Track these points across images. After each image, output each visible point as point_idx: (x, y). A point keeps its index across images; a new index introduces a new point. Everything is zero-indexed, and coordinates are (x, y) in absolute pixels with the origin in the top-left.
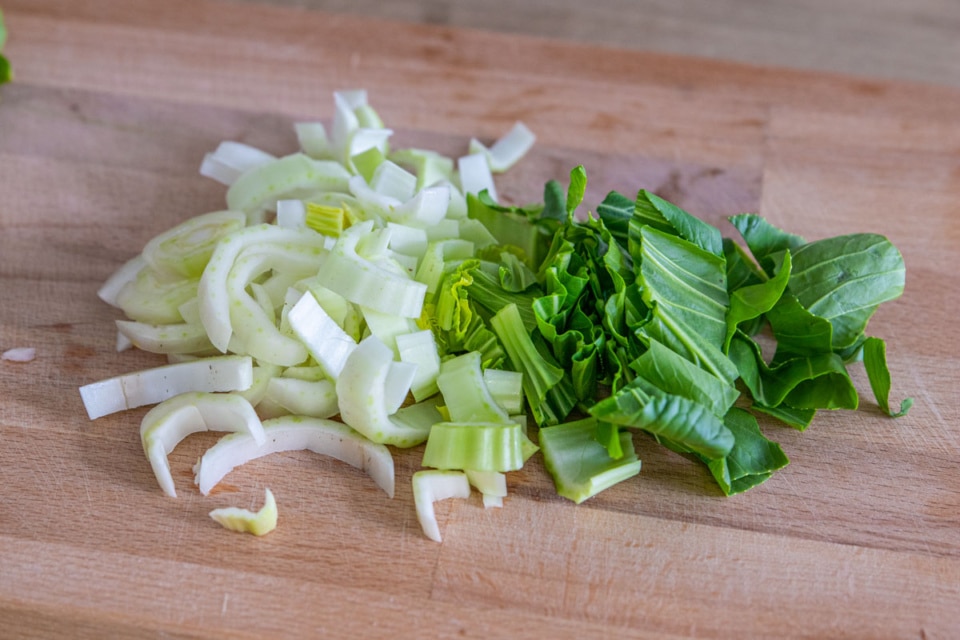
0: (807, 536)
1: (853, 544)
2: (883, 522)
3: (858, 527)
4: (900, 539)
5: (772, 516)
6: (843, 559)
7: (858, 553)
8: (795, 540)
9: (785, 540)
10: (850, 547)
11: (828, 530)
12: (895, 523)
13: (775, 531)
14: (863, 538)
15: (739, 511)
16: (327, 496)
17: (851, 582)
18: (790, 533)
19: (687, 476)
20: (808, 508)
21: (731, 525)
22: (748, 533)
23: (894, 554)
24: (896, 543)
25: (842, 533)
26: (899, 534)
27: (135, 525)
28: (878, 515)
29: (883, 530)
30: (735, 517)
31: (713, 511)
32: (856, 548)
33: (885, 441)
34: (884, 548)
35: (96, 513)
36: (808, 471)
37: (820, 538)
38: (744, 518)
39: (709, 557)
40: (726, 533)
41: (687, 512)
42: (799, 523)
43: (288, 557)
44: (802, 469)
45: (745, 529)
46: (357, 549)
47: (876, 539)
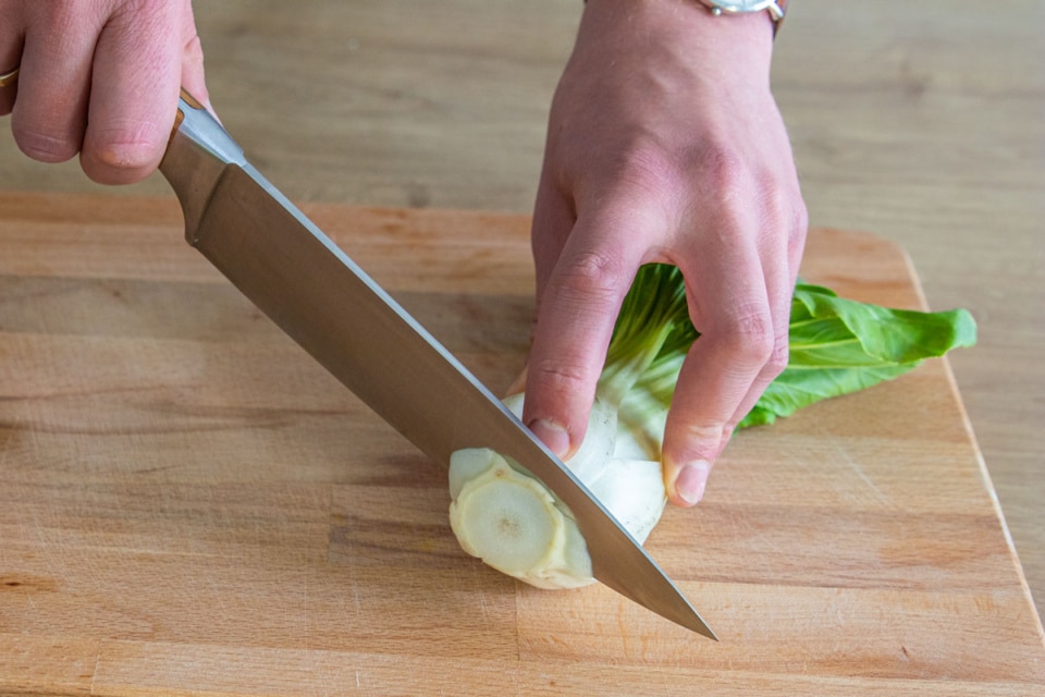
0: (796, 584)
1: (833, 586)
2: (851, 567)
3: (833, 573)
4: (867, 579)
5: (766, 571)
6: (829, 599)
7: (839, 593)
8: (789, 588)
9: (780, 588)
10: (831, 589)
11: (811, 577)
12: (859, 568)
13: (771, 582)
14: (839, 581)
15: (739, 569)
16: (413, 587)
17: (840, 616)
18: (784, 582)
19: (692, 546)
20: (792, 562)
21: (736, 580)
22: (752, 586)
23: (866, 592)
24: (865, 583)
25: (823, 580)
26: (865, 576)
27: (267, 624)
28: (845, 563)
29: (852, 573)
30: (738, 574)
31: (719, 571)
32: (836, 589)
33: (834, 505)
34: (857, 587)
35: (231, 617)
36: (783, 533)
37: (807, 584)
38: (744, 574)
39: (727, 607)
40: (733, 587)
41: (699, 574)
42: (787, 574)
44: (777, 533)
45: (748, 582)
46: (450, 627)
47: (848, 581)
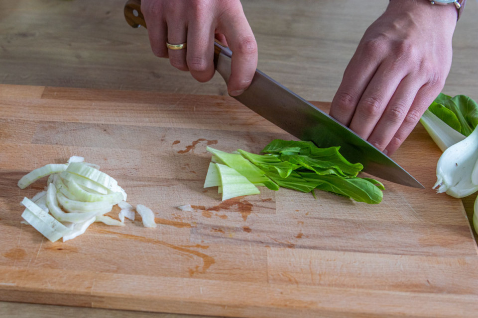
0: (384, 253)
1: (399, 254)
2: (406, 247)
3: (399, 249)
4: (413, 252)
5: (371, 248)
6: (397, 260)
7: (401, 257)
8: (380, 255)
9: (377, 255)
10: (398, 256)
11: (390, 251)
12: (410, 247)
13: (373, 252)
14: (402, 252)
15: (360, 247)
16: (225, 252)
17: (402, 266)
18: (379, 252)
19: (340, 237)
20: (382, 244)
21: (359, 251)
22: (365, 254)
23: (413, 257)
24: (412, 253)
25: (394, 251)
26: (412, 250)
27: (164, 267)
28: (404, 245)
29: (407, 249)
30: (360, 249)
31: (352, 247)
32: (400, 256)
33: (400, 221)
34: (409, 255)
35: (150, 264)
36: (378, 232)
37: (388, 253)
38: (362, 249)
39: (355, 262)
40: (358, 254)
41: (344, 248)
42: (380, 249)
43: (217, 273)
44: (376, 232)
45: (363, 252)
47: (405, 252)
